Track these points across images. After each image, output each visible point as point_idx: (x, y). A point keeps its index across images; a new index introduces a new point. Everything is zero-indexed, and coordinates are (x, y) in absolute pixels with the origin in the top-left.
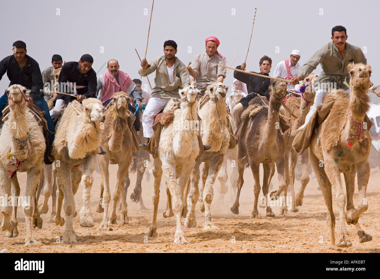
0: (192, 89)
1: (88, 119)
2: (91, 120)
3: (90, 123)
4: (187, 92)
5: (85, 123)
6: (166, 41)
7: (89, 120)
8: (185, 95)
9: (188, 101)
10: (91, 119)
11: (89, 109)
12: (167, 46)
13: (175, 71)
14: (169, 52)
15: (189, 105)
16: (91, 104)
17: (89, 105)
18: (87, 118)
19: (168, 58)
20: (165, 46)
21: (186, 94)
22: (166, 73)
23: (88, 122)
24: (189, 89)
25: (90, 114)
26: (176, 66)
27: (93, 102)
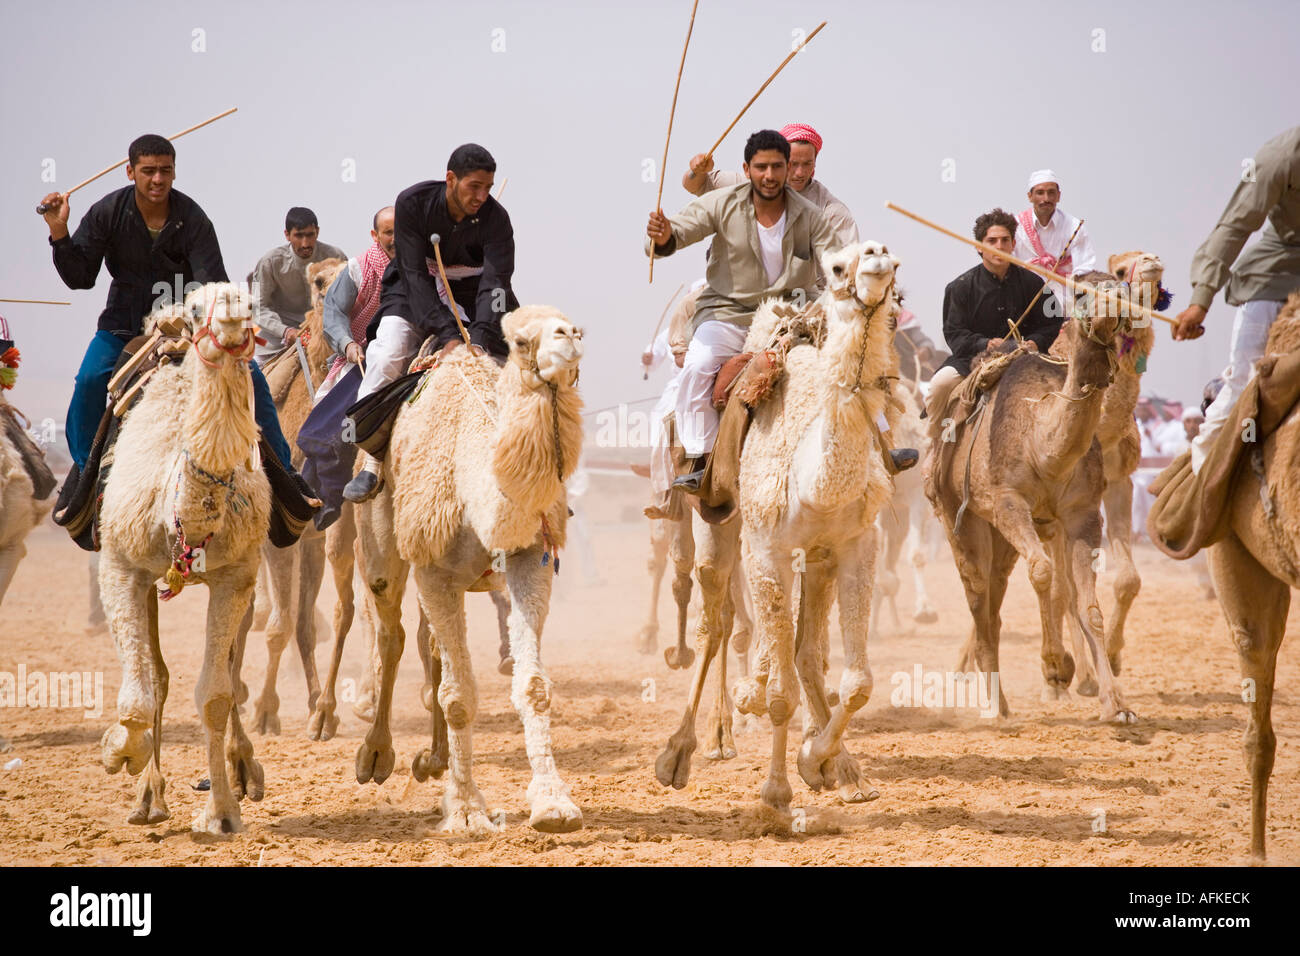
0: (877, 255)
1: (531, 378)
2: (539, 377)
3: (536, 389)
4: (856, 264)
5: (522, 394)
6: (753, 136)
7: (535, 378)
8: (847, 276)
9: (858, 301)
10: (542, 372)
11: (530, 339)
12: (761, 153)
13: (791, 237)
14: (768, 173)
15: (862, 312)
16: (533, 322)
17: (527, 327)
18: (527, 373)
19: (766, 194)
20: (749, 154)
21: (853, 274)
22: (755, 248)
23: (529, 389)
24: (863, 256)
25: (535, 356)
26: (793, 219)
27: (539, 316)
